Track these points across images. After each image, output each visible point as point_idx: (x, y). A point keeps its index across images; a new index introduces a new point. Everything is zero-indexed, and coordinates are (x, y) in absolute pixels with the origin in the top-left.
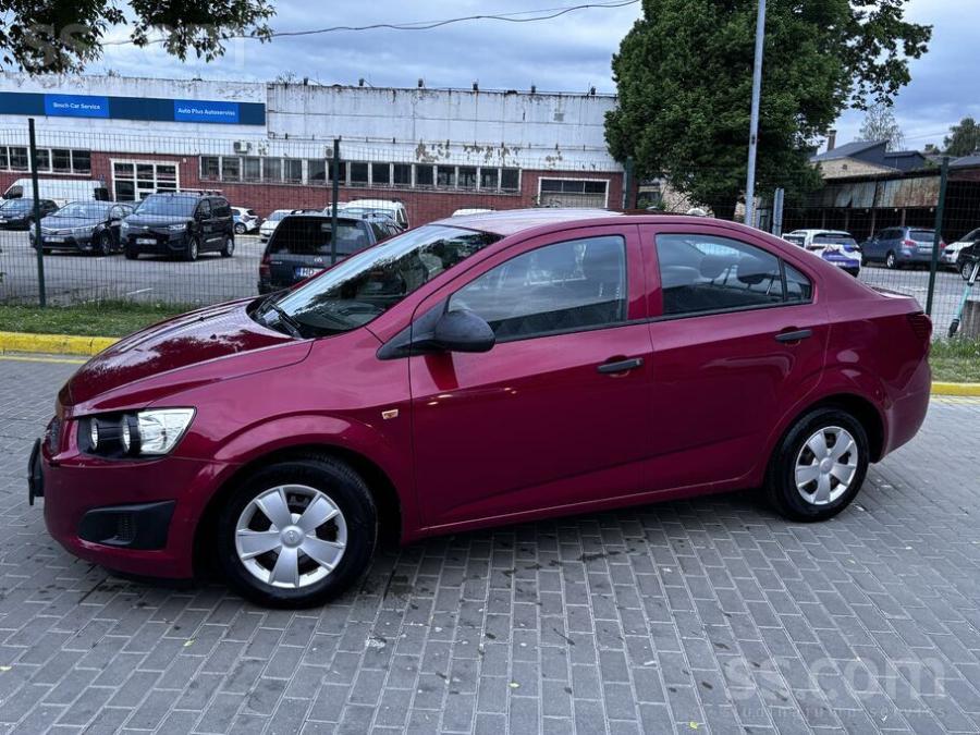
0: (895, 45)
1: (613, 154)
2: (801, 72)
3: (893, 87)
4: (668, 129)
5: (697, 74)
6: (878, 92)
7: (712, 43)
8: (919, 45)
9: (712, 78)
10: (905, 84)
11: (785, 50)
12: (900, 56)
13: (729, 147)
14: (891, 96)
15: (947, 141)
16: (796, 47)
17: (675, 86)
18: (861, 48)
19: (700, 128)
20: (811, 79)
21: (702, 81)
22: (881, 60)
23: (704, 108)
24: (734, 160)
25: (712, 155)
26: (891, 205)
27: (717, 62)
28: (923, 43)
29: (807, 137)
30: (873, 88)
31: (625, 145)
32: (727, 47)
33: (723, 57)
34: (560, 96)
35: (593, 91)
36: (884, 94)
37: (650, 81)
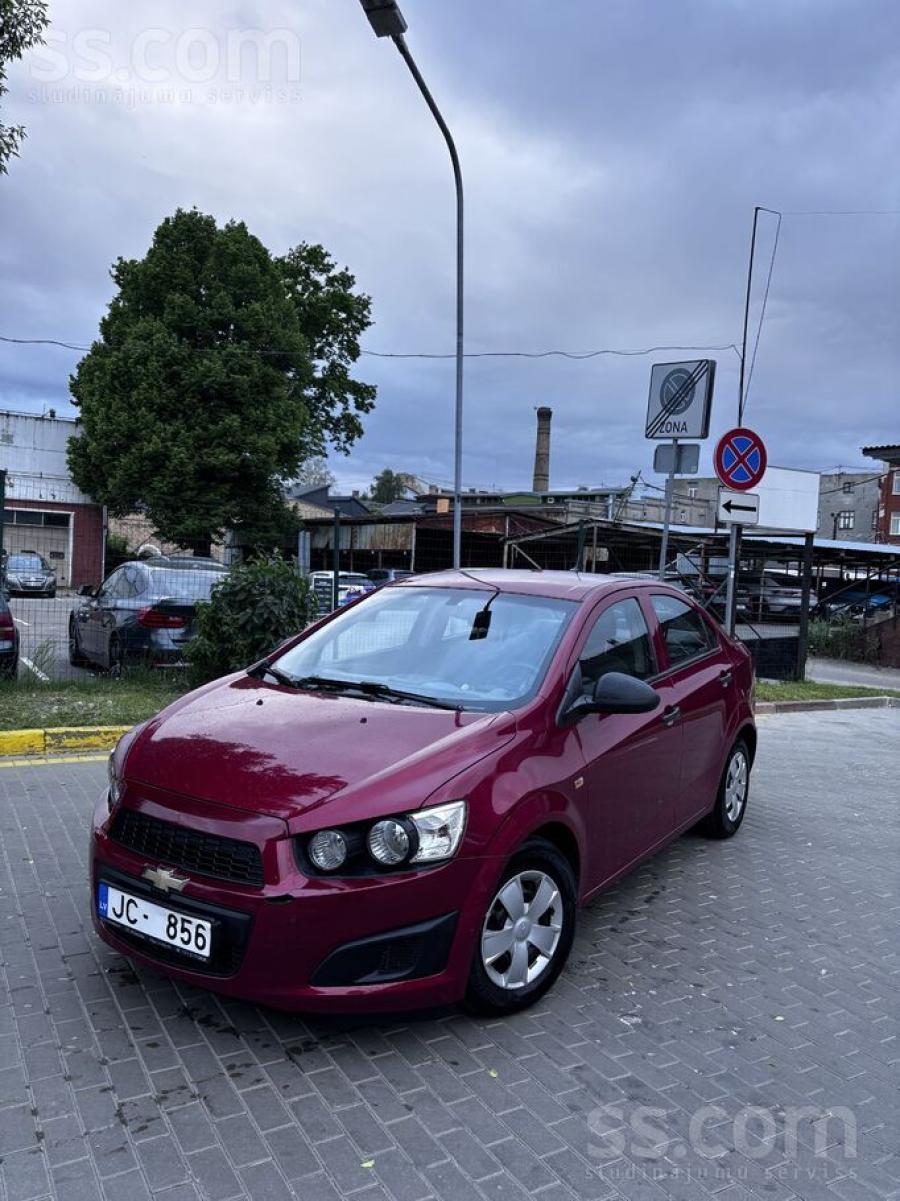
0: (347, 400)
1: (79, 485)
2: (278, 416)
3: (349, 438)
4: (147, 462)
5: (172, 407)
6: (336, 442)
7: (187, 378)
8: (367, 402)
9: (189, 412)
10: (359, 437)
11: (258, 393)
12: (352, 411)
13: (213, 484)
14: (348, 446)
15: (373, 489)
16: (268, 392)
17: (151, 417)
18: (318, 399)
19: (182, 463)
20: (287, 424)
21: (180, 415)
22: (336, 412)
23: (185, 443)
24: (218, 498)
25: (195, 492)
26: (368, 548)
27: (194, 397)
28: (370, 400)
29: (283, 479)
30: (332, 437)
31: (94, 476)
32: (204, 383)
33: (200, 394)
34: (8, 415)
35: (53, 414)
36: (342, 444)
37: (121, 409)
